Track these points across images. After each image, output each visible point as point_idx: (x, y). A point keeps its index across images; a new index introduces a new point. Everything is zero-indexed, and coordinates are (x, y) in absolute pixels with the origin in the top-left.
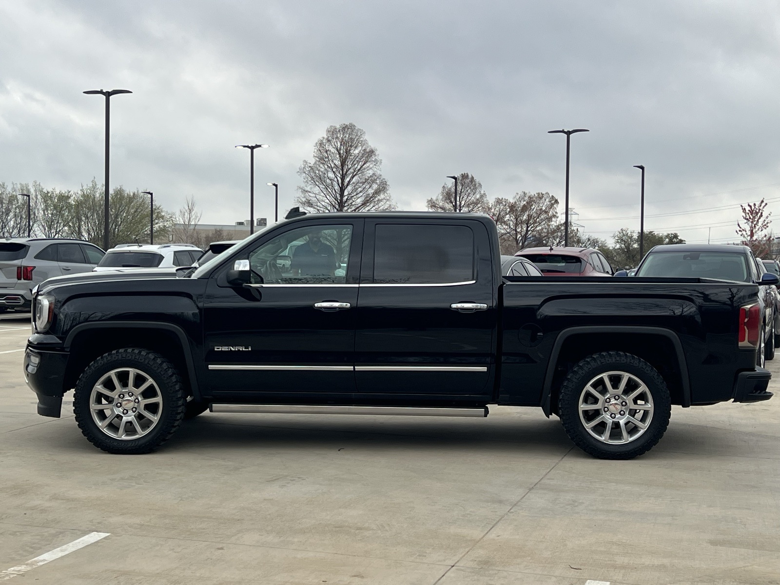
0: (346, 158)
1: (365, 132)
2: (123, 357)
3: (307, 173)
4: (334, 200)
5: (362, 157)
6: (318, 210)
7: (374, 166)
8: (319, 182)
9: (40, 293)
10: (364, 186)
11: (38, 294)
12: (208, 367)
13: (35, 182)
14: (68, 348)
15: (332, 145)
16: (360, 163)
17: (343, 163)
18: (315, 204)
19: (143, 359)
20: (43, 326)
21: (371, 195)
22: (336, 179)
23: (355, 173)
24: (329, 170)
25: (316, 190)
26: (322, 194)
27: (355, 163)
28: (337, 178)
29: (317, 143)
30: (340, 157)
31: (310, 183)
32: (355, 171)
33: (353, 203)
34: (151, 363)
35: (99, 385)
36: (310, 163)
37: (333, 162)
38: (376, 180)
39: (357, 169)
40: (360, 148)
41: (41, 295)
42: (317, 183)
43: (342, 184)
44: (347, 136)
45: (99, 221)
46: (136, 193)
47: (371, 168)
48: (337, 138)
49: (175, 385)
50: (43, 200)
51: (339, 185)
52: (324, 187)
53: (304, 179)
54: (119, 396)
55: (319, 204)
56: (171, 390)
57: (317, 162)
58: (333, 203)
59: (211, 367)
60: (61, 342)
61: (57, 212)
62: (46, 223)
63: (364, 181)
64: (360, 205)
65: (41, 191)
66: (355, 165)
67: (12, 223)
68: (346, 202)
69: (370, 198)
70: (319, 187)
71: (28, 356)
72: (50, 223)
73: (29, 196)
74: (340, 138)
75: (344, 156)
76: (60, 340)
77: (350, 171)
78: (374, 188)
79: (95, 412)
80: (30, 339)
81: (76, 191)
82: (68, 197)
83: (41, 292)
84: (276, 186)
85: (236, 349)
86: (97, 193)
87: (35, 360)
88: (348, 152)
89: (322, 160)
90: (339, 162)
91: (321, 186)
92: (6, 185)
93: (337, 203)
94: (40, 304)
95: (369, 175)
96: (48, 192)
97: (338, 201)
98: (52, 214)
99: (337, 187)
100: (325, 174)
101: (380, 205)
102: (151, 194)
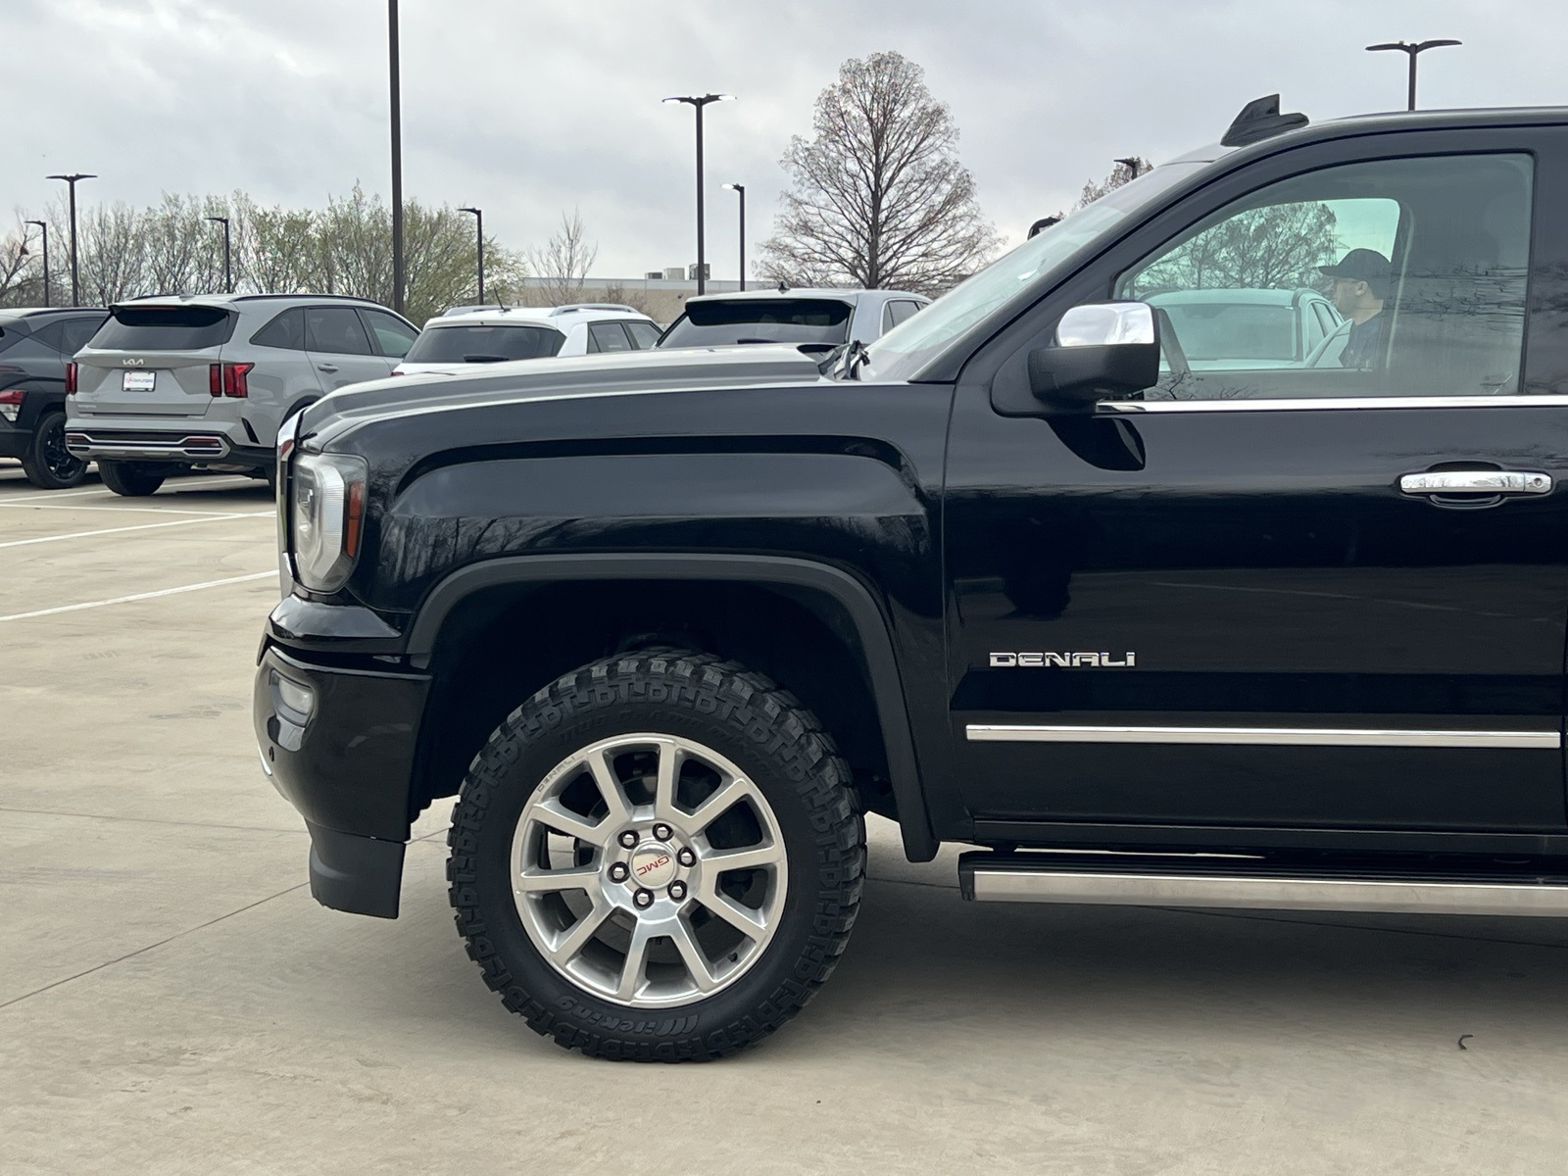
0: (884, 129)
1: (922, 70)
2: (638, 694)
3: (800, 162)
4: (859, 220)
5: (917, 126)
6: (825, 242)
7: (945, 144)
8: (826, 182)
9: (305, 444)
10: (923, 187)
11: (298, 446)
12: (964, 732)
13: (238, 193)
14: (421, 656)
15: (853, 102)
16: (915, 138)
17: (878, 137)
18: (820, 230)
19: (714, 703)
20: (323, 570)
21: (937, 208)
22: (862, 174)
23: (904, 159)
24: (849, 154)
25: (822, 198)
26: (835, 208)
27: (903, 138)
28: (865, 171)
29: (819, 99)
30: (871, 125)
31: (807, 184)
32: (903, 156)
33: (901, 226)
34: (744, 715)
35: (544, 800)
36: (808, 142)
37: (856, 136)
38: (948, 174)
39: (907, 151)
40: (912, 106)
41: (313, 451)
42: (823, 184)
43: (877, 184)
44: (886, 79)
45: (369, 272)
46: (444, 213)
47: (937, 149)
48: (864, 84)
49: (835, 800)
50: (255, 231)
51: (869, 186)
52: (837, 192)
53: (795, 176)
54: (621, 837)
55: (826, 229)
56: (821, 819)
57: (822, 139)
58: (858, 226)
59: (976, 732)
60: (395, 634)
61: (284, 255)
62: (263, 279)
63: (923, 176)
64: (914, 229)
65: (252, 212)
66: (903, 142)
67: (194, 278)
68: (885, 223)
69: (937, 214)
70: (827, 192)
71: (269, 680)
72: (270, 280)
73: (226, 221)
74: (870, 85)
75: (879, 125)
76: (392, 625)
77: (893, 155)
78: (945, 192)
79: (530, 900)
80: (275, 618)
81: (320, 212)
82: (306, 225)
83: (311, 442)
84: (741, 189)
85: (1076, 663)
86: (364, 214)
87: (300, 701)
88: (887, 114)
89: (832, 134)
90: (870, 138)
91: (831, 190)
92: (180, 199)
93: (866, 226)
94: (311, 485)
95: (934, 164)
96: (266, 215)
97: (867, 222)
98: (274, 260)
99: (865, 192)
100: (839, 163)
101: (958, 228)
102: (479, 213)
